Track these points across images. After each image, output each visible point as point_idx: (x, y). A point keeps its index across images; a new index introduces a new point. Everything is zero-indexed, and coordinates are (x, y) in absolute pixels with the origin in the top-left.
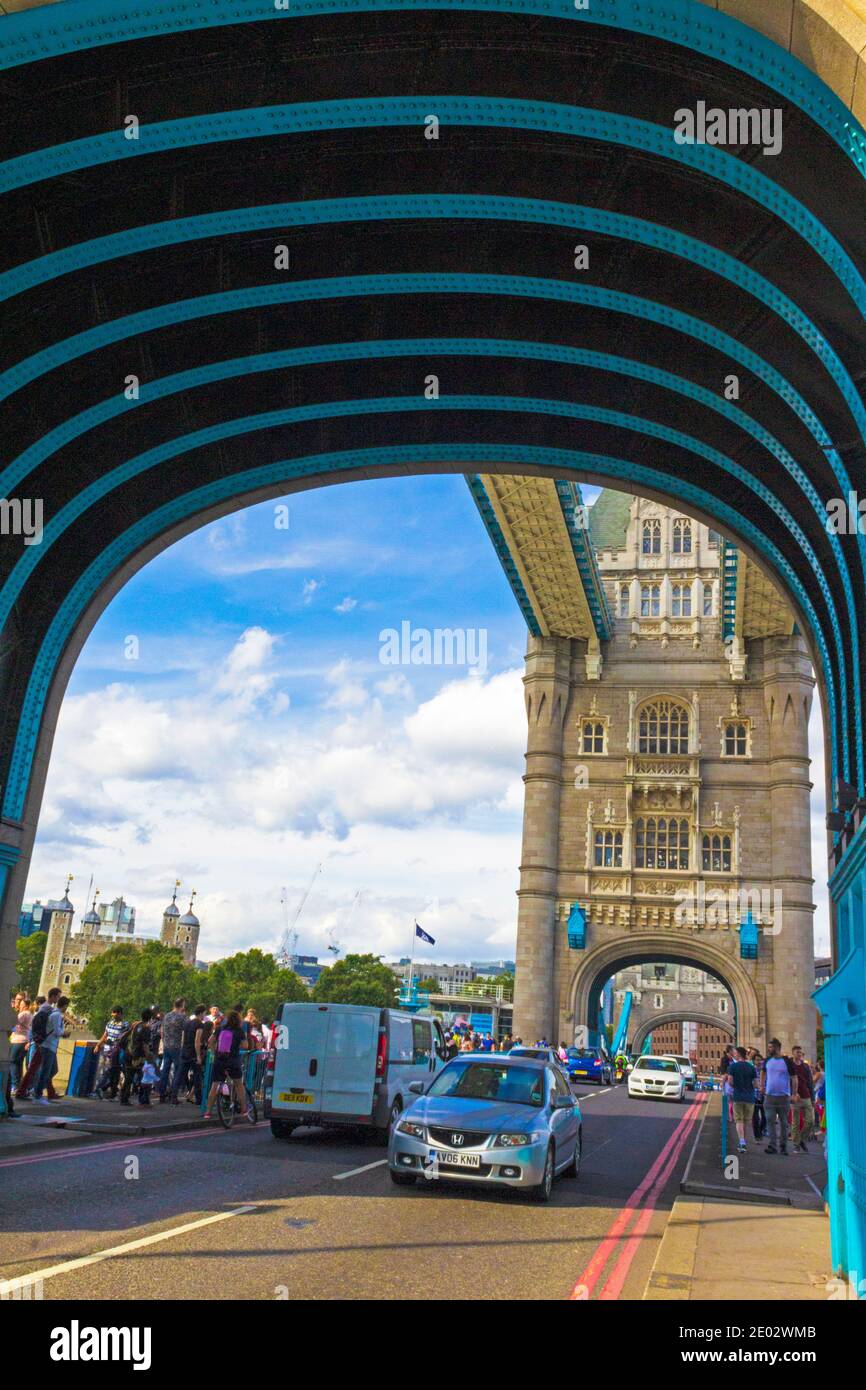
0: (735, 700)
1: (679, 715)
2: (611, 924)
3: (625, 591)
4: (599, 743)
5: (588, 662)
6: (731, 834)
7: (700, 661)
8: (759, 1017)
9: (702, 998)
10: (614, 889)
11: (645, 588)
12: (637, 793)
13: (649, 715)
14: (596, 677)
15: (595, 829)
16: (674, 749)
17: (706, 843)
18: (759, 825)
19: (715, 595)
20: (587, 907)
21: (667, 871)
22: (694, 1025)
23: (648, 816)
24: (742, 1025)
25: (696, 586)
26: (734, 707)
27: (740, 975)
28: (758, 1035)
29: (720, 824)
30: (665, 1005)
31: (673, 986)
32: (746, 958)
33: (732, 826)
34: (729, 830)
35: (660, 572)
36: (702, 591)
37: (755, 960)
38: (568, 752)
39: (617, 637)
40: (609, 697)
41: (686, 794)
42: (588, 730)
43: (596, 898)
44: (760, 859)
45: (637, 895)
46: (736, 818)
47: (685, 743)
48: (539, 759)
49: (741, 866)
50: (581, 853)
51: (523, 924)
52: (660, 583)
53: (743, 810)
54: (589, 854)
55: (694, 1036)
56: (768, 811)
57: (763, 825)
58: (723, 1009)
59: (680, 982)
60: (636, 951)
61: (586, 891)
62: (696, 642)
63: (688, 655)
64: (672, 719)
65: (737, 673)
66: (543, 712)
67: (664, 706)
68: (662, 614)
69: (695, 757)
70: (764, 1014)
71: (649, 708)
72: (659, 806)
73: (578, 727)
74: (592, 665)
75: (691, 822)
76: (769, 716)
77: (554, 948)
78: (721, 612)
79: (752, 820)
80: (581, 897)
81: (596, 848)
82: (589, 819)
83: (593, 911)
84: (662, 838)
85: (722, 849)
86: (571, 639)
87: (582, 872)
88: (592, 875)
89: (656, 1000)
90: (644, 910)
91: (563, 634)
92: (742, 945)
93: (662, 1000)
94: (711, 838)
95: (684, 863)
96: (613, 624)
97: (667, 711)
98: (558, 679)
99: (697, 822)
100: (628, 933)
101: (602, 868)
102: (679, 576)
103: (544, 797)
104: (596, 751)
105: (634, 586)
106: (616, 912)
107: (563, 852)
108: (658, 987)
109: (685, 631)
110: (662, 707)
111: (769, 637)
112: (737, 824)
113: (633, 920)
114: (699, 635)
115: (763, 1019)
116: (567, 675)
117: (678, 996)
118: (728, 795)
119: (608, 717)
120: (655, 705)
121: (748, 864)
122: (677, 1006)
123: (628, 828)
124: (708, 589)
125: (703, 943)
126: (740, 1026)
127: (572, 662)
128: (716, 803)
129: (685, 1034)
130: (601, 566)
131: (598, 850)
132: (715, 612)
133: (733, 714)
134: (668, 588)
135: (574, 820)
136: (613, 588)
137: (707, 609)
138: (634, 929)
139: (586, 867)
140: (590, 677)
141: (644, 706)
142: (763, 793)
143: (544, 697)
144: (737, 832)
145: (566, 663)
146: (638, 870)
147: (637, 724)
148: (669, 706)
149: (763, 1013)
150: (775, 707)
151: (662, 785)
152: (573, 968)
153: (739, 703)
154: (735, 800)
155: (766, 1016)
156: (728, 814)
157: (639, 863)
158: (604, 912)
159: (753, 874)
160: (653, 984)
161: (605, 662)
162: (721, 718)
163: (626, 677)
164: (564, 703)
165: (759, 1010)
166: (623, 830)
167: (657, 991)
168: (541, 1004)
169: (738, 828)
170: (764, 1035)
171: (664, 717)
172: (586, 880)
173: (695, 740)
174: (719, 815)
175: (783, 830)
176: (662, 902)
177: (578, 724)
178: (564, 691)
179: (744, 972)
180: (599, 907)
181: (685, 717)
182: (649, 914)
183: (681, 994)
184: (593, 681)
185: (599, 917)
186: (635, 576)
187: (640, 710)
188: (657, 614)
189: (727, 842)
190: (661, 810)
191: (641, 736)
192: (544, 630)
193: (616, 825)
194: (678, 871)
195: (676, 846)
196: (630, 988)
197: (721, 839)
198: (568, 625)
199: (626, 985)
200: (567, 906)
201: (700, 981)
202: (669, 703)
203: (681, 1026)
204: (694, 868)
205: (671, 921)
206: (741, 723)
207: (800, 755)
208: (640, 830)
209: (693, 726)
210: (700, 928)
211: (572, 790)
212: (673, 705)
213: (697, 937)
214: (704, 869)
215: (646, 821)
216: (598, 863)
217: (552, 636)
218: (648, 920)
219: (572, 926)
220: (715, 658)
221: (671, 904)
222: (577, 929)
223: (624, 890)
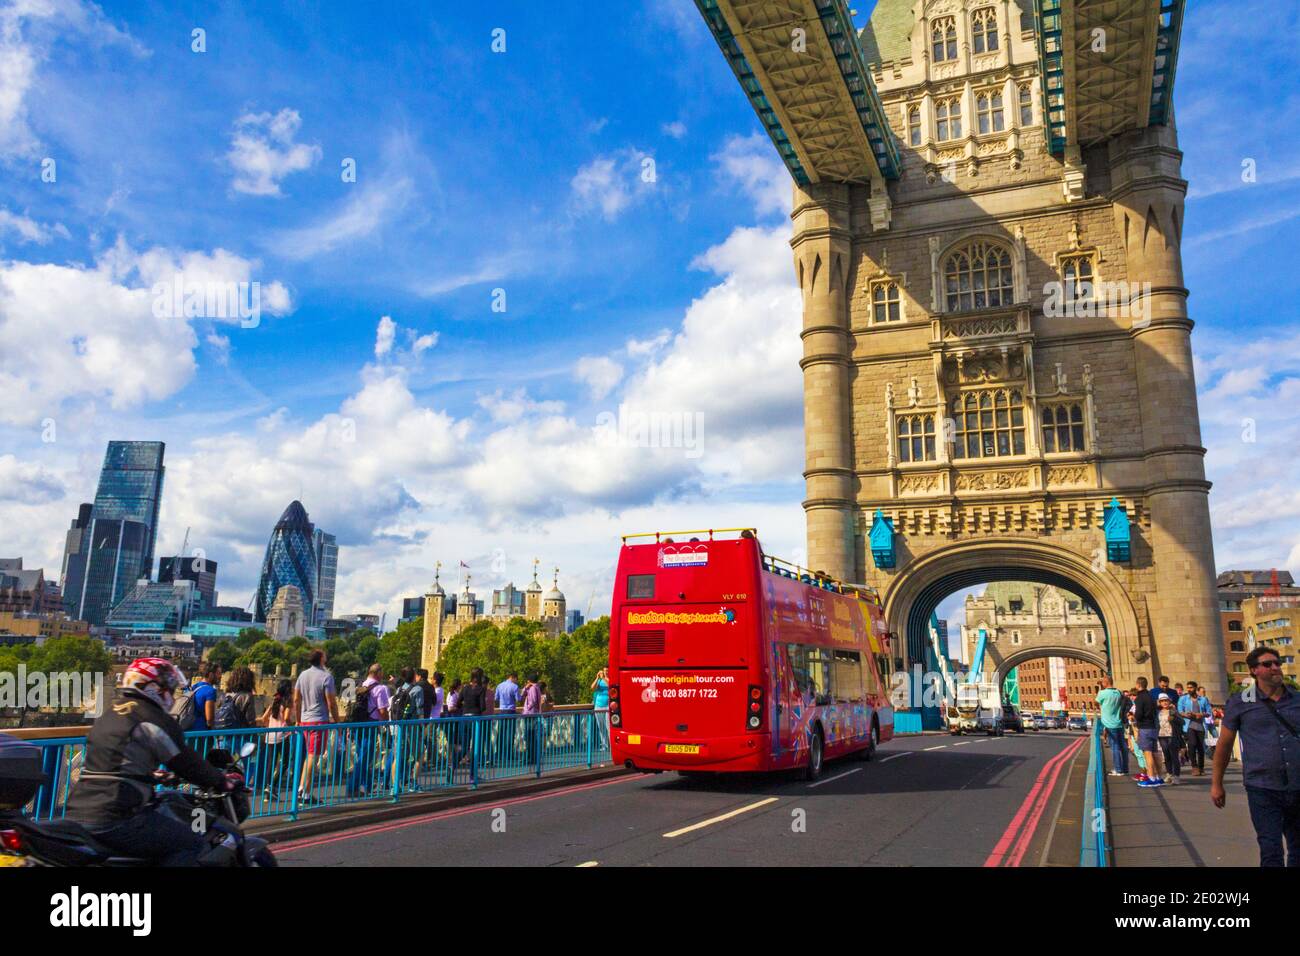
0: (1074, 228)
1: (998, 259)
2: (927, 534)
3: (913, 114)
4: (894, 307)
5: (872, 209)
6: (1081, 402)
7: (1021, 185)
8: (1140, 637)
9: (1065, 630)
10: (928, 489)
11: (939, 106)
12: (949, 365)
13: (957, 264)
14: (885, 226)
15: (898, 416)
16: (995, 302)
17: (1046, 416)
18: (1120, 386)
19: (1035, 98)
20: (895, 515)
21: (996, 459)
22: (1061, 661)
23: (966, 392)
24: (1116, 649)
25: (1008, 91)
26: (1073, 237)
27: (1109, 583)
28: (1142, 659)
29: (1064, 390)
30: (1025, 641)
31: (1031, 620)
32: (1113, 561)
33: (1083, 393)
34: (1082, 398)
35: (958, 81)
36: (1018, 97)
37: (1128, 564)
38: (855, 325)
39: (909, 172)
40: (903, 249)
41: (1015, 357)
42: (877, 294)
43: (905, 503)
44: (1125, 430)
45: (958, 493)
46: (1087, 379)
47: (1009, 293)
48: (818, 337)
49: (1098, 441)
50: (881, 447)
51: (813, 542)
52: (960, 96)
53: (1094, 368)
54: (890, 448)
55: (1062, 673)
56: (1131, 366)
57: (1126, 385)
58: (1090, 640)
59: (1039, 616)
60: (964, 565)
61: (892, 495)
62: (1014, 161)
63: (1005, 180)
64: (989, 265)
65: (1074, 191)
66: (818, 278)
67: (977, 251)
68: (965, 133)
69: (1023, 307)
70: (1147, 632)
71: (956, 255)
72: (980, 379)
73: (865, 292)
74: (879, 211)
75: (1024, 393)
76: (1124, 241)
77: (856, 570)
78: (1046, 116)
79: (1110, 381)
80: (886, 503)
81: (901, 440)
82: (889, 405)
83: (902, 519)
84: (986, 415)
85: (1070, 422)
86: (847, 183)
87: (884, 472)
88: (898, 474)
89: (1013, 636)
90: (970, 511)
91: (837, 177)
92: (1108, 544)
93: (1020, 636)
94: (1054, 410)
95: (1020, 449)
96: (902, 158)
97: (981, 256)
98: (834, 234)
99: (1033, 392)
100: (950, 542)
101: (911, 464)
102: (985, 82)
103: (828, 383)
104: (891, 319)
105: (925, 106)
106: (933, 518)
107: (857, 450)
108: (1015, 623)
109: (998, 151)
110: (974, 253)
111: (1115, 136)
112: (1089, 387)
113: (955, 529)
114: (1018, 153)
115: (1146, 640)
116: (846, 229)
117: (1038, 630)
118: (1075, 352)
119: (904, 274)
120: (966, 250)
121: (1106, 438)
122: (1038, 641)
123: (940, 410)
124: (1024, 93)
125: (1054, 547)
126: (1114, 650)
127: (851, 213)
128: (1057, 364)
129: (1053, 672)
130: (881, 88)
131: (902, 442)
132: (1037, 120)
133: (1072, 247)
134: (970, 99)
135: (870, 407)
136: (899, 112)
137: (1026, 118)
138: (959, 536)
139: (889, 465)
140: (877, 227)
141: (952, 251)
142: (1123, 343)
143: (818, 260)
144: (1089, 398)
145: (843, 214)
146: (957, 462)
147: (943, 278)
148: (984, 249)
149: (1145, 631)
150: (1131, 225)
151: (981, 348)
152: (883, 592)
153: (1078, 232)
154: (1084, 357)
155: (1151, 635)
156: (1075, 375)
157: (958, 452)
158: (917, 519)
159: (1117, 451)
160: (1009, 620)
161: (895, 206)
162: (1055, 253)
163: (925, 221)
164: (845, 266)
165: (1139, 628)
166: (934, 413)
167: (1013, 627)
169: (1091, 392)
170: (1149, 661)
171: (978, 264)
172: (889, 480)
173: (1022, 287)
174: (1063, 380)
175: (1155, 387)
176: (992, 500)
177: (865, 289)
178: (845, 251)
179: (1114, 580)
180: (910, 513)
181: (1006, 259)
182: (977, 517)
183: (1041, 628)
184: (882, 232)
185: (911, 526)
186: (926, 92)
187: (945, 260)
188: (958, 134)
189: (1077, 414)
190: (983, 382)
191: (949, 291)
192: (811, 174)
193: (924, 407)
194: (1012, 458)
195: (1007, 425)
196: (983, 626)
197: (1068, 409)
198: (841, 164)
199: (979, 623)
200: (869, 515)
201: (1061, 612)
202: (983, 245)
203: (1047, 662)
204: (1032, 451)
205: (1007, 522)
206: (1084, 256)
207: (1173, 283)
208: (957, 411)
209: (1018, 269)
210: (1048, 527)
211: (864, 371)
212: (988, 246)
213: (1044, 539)
214: (1047, 451)
215: (963, 398)
216: (904, 458)
217: (822, 182)
218: (976, 523)
219: (876, 540)
220: (1042, 177)
221: (1006, 500)
222: (884, 542)
223: (941, 488)
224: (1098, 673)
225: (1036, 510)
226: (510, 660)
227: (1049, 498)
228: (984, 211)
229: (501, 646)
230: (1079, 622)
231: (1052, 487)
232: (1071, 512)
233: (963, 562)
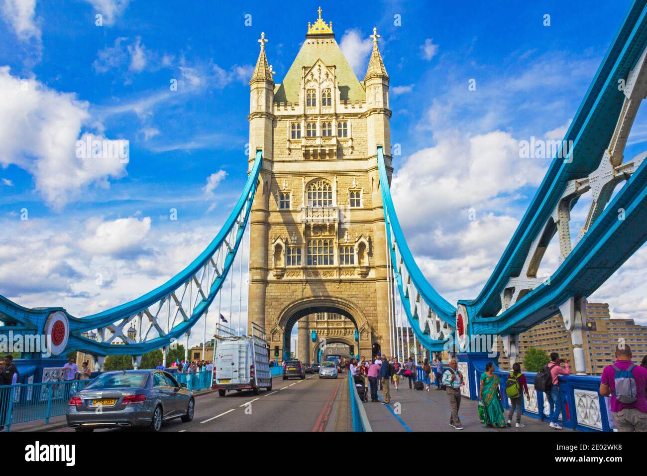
2: (322, 335)
10: (323, 326)
20: (316, 331)
21: (336, 320)
43: (318, 328)
45: (329, 327)
51: (300, 337)
77: (308, 342)
80: (315, 328)
87: (314, 322)
88: (317, 322)
90: (331, 331)
92: (355, 338)
100: (326, 337)
106: (324, 332)
113: (328, 334)
125: (346, 338)
138: (328, 336)
139: (316, 320)
146: (329, 320)
152: (313, 347)
157: (329, 318)
158: (321, 332)
168: (305, 357)
172: (315, 323)
180: (319, 331)
182: (332, 332)
185: (319, 333)
194: (339, 320)
200: (311, 331)
205: (338, 333)
210: (345, 334)
213: (344, 337)
216: (318, 319)
218: (332, 333)
219: (312, 336)
221: (338, 329)
222: (314, 337)
223: (325, 326)
225: (343, 331)
227: (345, 329)
231: (346, 326)
232: (349, 331)
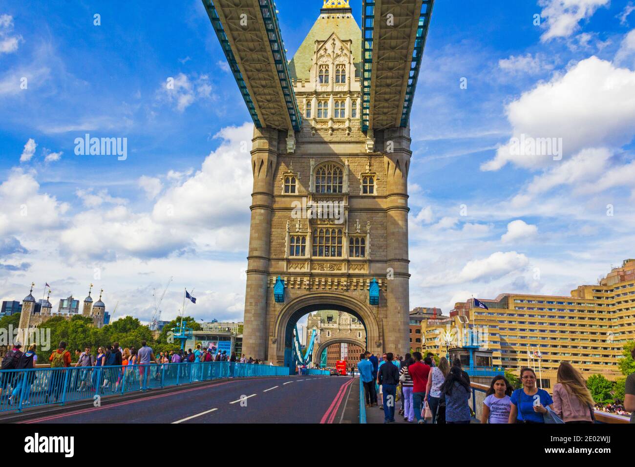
0: (368, 164)
1: (338, 172)
2: (299, 288)
3: (308, 104)
4: (293, 187)
5: (288, 143)
6: (365, 237)
7: (349, 142)
8: (379, 337)
9: (349, 331)
10: (301, 269)
11: (319, 103)
13: (321, 172)
14: (292, 151)
15: (290, 235)
16: (335, 191)
17: (351, 242)
18: (380, 232)
19: (358, 107)
20: (285, 279)
21: (330, 258)
22: (346, 345)
23: (320, 228)
24: (370, 341)
25: (348, 101)
26: (367, 167)
27: (369, 313)
28: (378, 346)
29: (359, 231)
30: (332, 336)
31: (336, 326)
32: (372, 304)
33: (366, 233)
34: (365, 235)
35: (328, 93)
36: (351, 104)
37: (377, 306)
38: (276, 193)
39: (304, 129)
40: (299, 162)
42: (287, 181)
43: (290, 274)
44: (381, 250)
45: (313, 271)
46: (368, 227)
47: (341, 187)
48: (259, 196)
49: (371, 254)
50: (282, 249)
51: (249, 289)
52: (328, 100)
53: (372, 224)
54: (287, 249)
55: (346, 350)
56: (385, 224)
57: (383, 232)
58: (359, 336)
59: (339, 324)
60: (312, 302)
61: (285, 270)
62: (347, 132)
63: (343, 139)
64: (334, 174)
65: (370, 149)
66: (261, 170)
67: (330, 167)
68: (329, 116)
69: (346, 194)
70: (382, 335)
71: (321, 168)
72: (326, 223)
73: (282, 179)
74: (291, 144)
75: (343, 231)
76: (387, 172)
77: (266, 303)
78: (362, 117)
79: (377, 229)
80: (282, 273)
81: (291, 246)
82: (287, 230)
83: (289, 281)
84: (327, 239)
85: (360, 245)
86: (278, 129)
87: (283, 260)
88: (289, 261)
89: (327, 333)
90: (317, 280)
91: (273, 126)
92: (370, 297)
93: (330, 333)
94: (354, 239)
95: (340, 254)
96: (302, 123)
97: (331, 170)
98: (270, 152)
99: (347, 231)
100: (308, 293)
101: (294, 257)
102: (339, 96)
103: (262, 218)
104: (291, 192)
105: (314, 102)
106: (302, 281)
107: (272, 249)
108: (329, 327)
109: (342, 126)
110: (328, 168)
111: (387, 128)
112: (368, 231)
113: (310, 286)
114: (349, 129)
115: (381, 338)
116: (276, 150)
117: (338, 331)
118: (364, 215)
119: (299, 173)
120: (325, 166)
121: (374, 253)
122: (338, 336)
123: (309, 234)
124: (354, 103)
125: (349, 297)
126: (369, 342)
127: (279, 143)
128: (357, 220)
129: (342, 350)
130: (295, 90)
131: (292, 247)
132: (358, 116)
133: (367, 171)
134: (332, 102)
135: (279, 230)
136: (303, 102)
137: (354, 115)
138: (312, 290)
139: (285, 257)
140: (289, 151)
141: (319, 167)
142: (383, 214)
143: (262, 162)
144: (368, 235)
145: (275, 143)
146: (314, 258)
147: (315, 177)
148: (332, 167)
149: (381, 334)
150: (390, 166)
152: (277, 314)
153: (370, 166)
154: (368, 218)
155: (383, 336)
156: (364, 225)
157: (314, 254)
158: (295, 281)
159: (377, 258)
160: (326, 325)
161: (297, 143)
162: (360, 173)
163: (309, 152)
164: (274, 166)
165: (379, 332)
166: (306, 236)
167: (328, 329)
168: (259, 334)
169: (369, 233)
170: (382, 347)
171: (329, 173)
172: (285, 263)
173: (346, 185)
174: (359, 227)
175: (393, 234)
176: (327, 275)
177: (282, 177)
178: (274, 159)
179: (371, 312)
180: (292, 279)
181: (341, 173)
182: (320, 282)
183: (340, 330)
184: (291, 153)
186: (314, 96)
187: (316, 169)
188: (326, 116)
189: (363, 242)
190: (327, 224)
191: (317, 183)
192: (263, 124)
193: (302, 233)
194: (336, 258)
195: (335, 244)
196: (315, 328)
197: (360, 239)
198: (276, 121)
199: (313, 326)
200: (274, 278)
201: (349, 323)
202: (332, 165)
203: (340, 345)
204: (345, 256)
205: (332, 285)
206: (371, 176)
207: (403, 192)
208: (315, 235)
209: (345, 178)
210: (348, 288)
211: (278, 214)
212: (334, 166)
213: (346, 293)
214: (350, 256)
215: (319, 230)
216: (292, 254)
217: (267, 127)
218: (319, 285)
219: (277, 290)
220: (358, 141)
221: (333, 276)
222: (280, 291)
223: (306, 269)
224: (362, 351)
225: (344, 281)
226: (75, 338)
227: (349, 276)
228: (334, 151)
229: (70, 331)
230: (356, 328)
231: (351, 272)
232: (358, 283)
233: (313, 301)
